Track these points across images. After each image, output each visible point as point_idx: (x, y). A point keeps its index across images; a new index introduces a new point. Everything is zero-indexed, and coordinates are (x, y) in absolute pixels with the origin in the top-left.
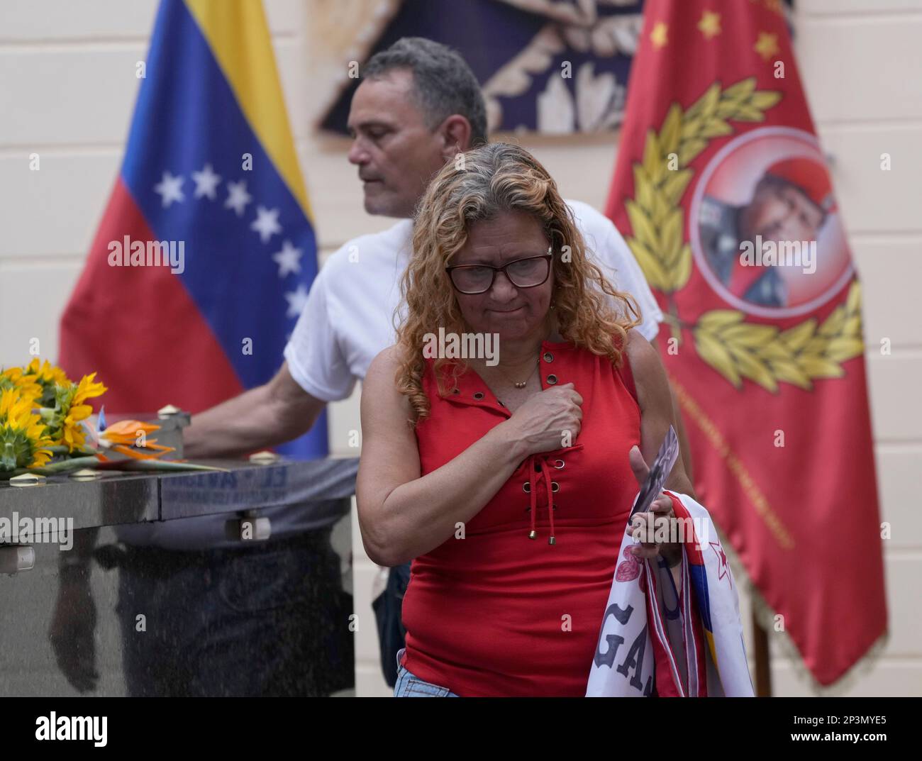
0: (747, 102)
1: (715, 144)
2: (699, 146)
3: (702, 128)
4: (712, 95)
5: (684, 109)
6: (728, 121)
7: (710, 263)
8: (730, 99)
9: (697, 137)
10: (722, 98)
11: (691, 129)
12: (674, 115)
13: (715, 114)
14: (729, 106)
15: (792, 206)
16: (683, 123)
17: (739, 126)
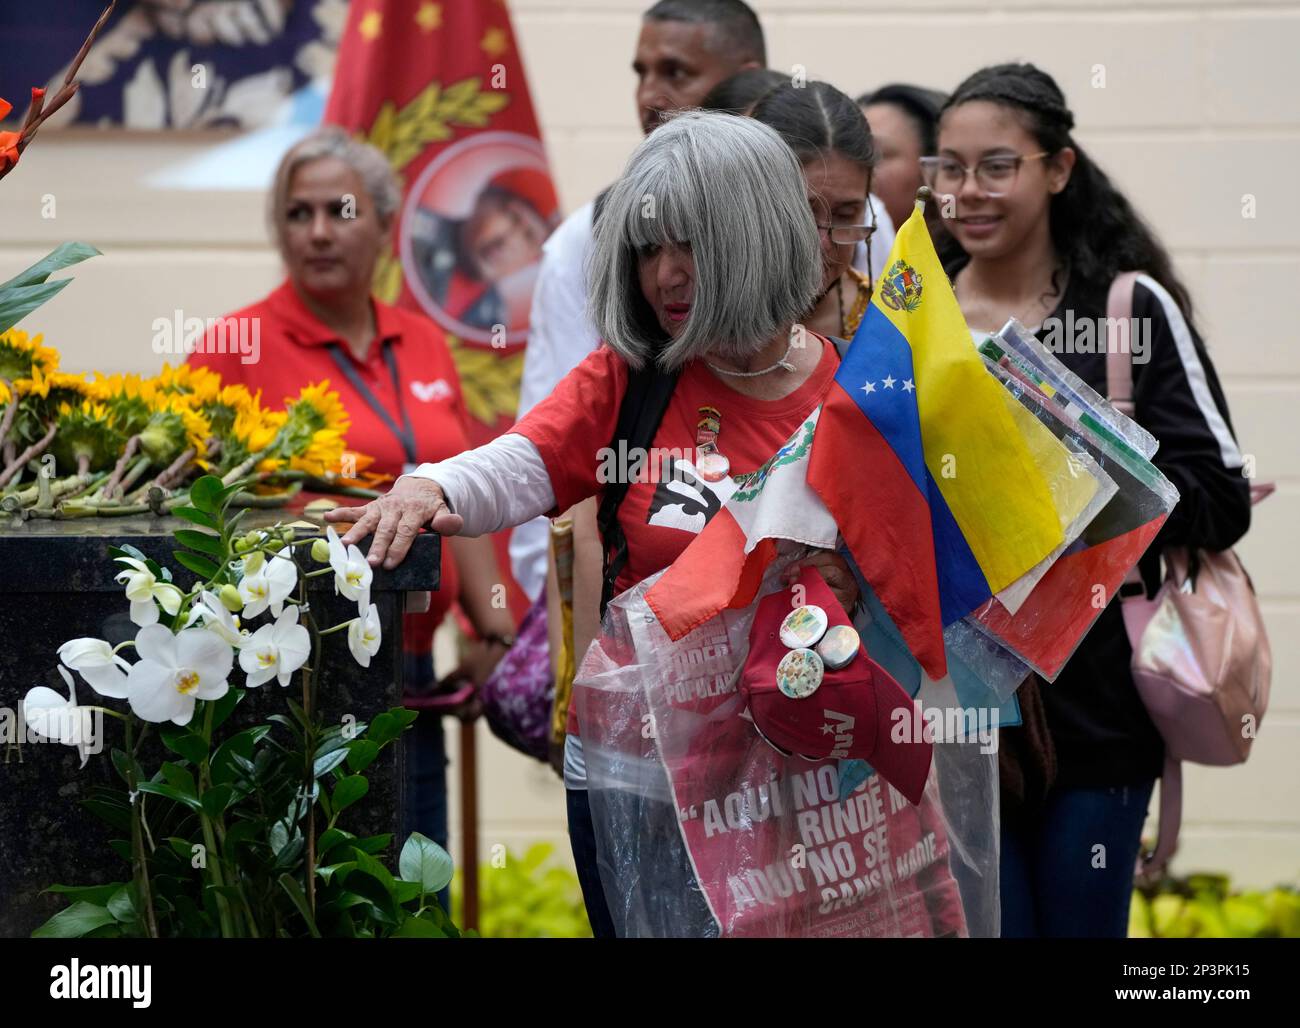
0: (470, 103)
1: (431, 150)
2: (412, 151)
3: (417, 131)
4: (430, 95)
5: (399, 106)
6: (449, 123)
7: (423, 281)
8: (451, 99)
9: (412, 140)
10: (441, 98)
11: (405, 131)
12: (386, 117)
13: (433, 116)
14: (449, 108)
15: (517, 221)
16: (396, 124)
17: (460, 131)
